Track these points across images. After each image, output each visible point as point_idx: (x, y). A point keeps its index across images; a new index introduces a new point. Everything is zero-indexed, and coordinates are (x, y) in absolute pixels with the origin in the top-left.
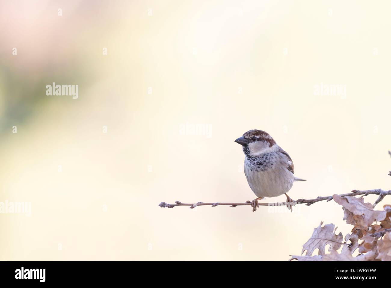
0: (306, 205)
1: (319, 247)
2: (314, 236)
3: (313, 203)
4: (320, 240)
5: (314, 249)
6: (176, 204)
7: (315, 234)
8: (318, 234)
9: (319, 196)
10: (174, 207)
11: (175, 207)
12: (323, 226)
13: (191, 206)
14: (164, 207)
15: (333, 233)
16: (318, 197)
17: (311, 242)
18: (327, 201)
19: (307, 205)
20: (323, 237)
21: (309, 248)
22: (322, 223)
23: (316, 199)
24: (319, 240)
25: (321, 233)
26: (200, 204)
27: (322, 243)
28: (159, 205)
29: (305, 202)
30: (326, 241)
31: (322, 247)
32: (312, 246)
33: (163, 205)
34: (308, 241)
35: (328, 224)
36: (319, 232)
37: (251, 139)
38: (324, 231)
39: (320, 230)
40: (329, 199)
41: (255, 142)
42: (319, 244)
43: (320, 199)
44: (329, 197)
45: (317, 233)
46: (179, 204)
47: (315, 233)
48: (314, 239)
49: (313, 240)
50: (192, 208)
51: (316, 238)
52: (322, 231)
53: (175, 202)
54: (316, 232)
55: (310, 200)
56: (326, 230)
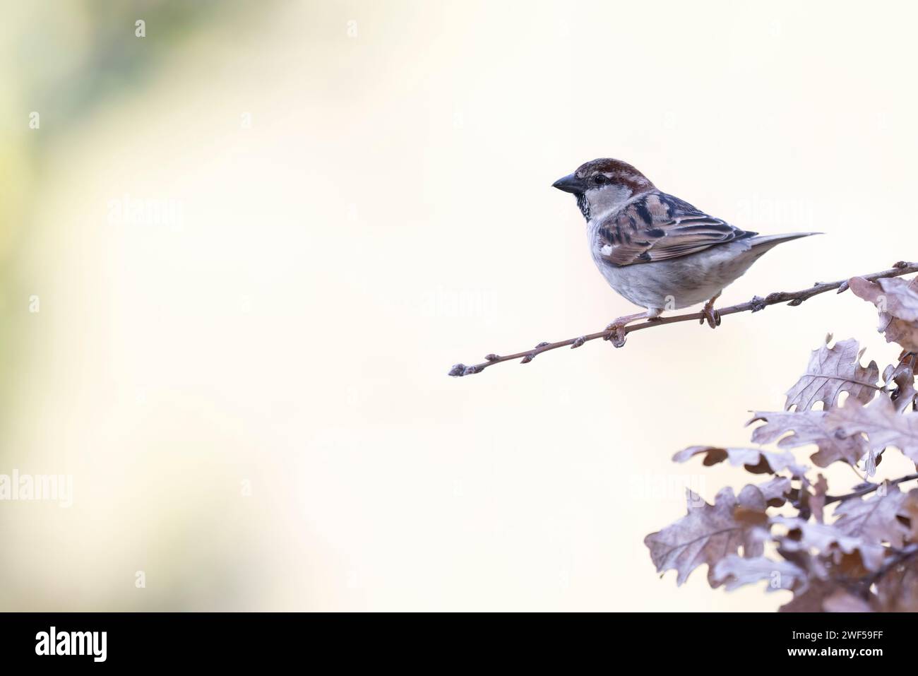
0: (789, 304)
1: (825, 396)
2: (811, 370)
3: (805, 299)
4: (826, 379)
5: (813, 401)
6: (487, 361)
7: (813, 366)
8: (821, 365)
9: (819, 282)
10: (483, 369)
11: (486, 368)
12: (831, 345)
13: (522, 359)
14: (461, 375)
15: (856, 362)
16: (817, 284)
17: (806, 386)
18: (838, 293)
19: (792, 304)
20: (833, 374)
21: (802, 398)
22: (829, 338)
23: (812, 290)
24: (823, 381)
25: (828, 362)
26: (544, 347)
27: (831, 388)
28: (450, 375)
29: (785, 298)
30: (840, 383)
31: (831, 397)
32: (809, 394)
33: (459, 371)
34: (799, 382)
35: (844, 341)
36: (823, 361)
37: (590, 179)
38: (836, 358)
39: (826, 356)
40: (840, 287)
41: (601, 189)
42: (823, 390)
43: (821, 289)
44: (842, 283)
45: (818, 363)
46: (493, 360)
47: (814, 363)
48: (811, 378)
49: (810, 381)
50: (527, 361)
51: (817, 375)
52: (829, 357)
53: (486, 358)
54: (816, 361)
55: (797, 293)
56: (840, 355)
